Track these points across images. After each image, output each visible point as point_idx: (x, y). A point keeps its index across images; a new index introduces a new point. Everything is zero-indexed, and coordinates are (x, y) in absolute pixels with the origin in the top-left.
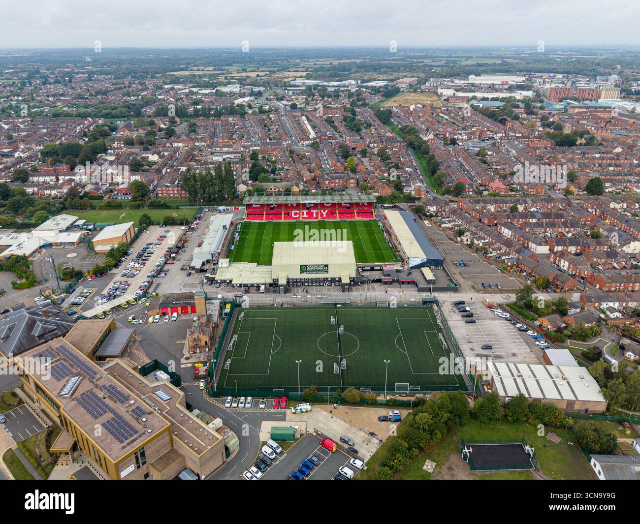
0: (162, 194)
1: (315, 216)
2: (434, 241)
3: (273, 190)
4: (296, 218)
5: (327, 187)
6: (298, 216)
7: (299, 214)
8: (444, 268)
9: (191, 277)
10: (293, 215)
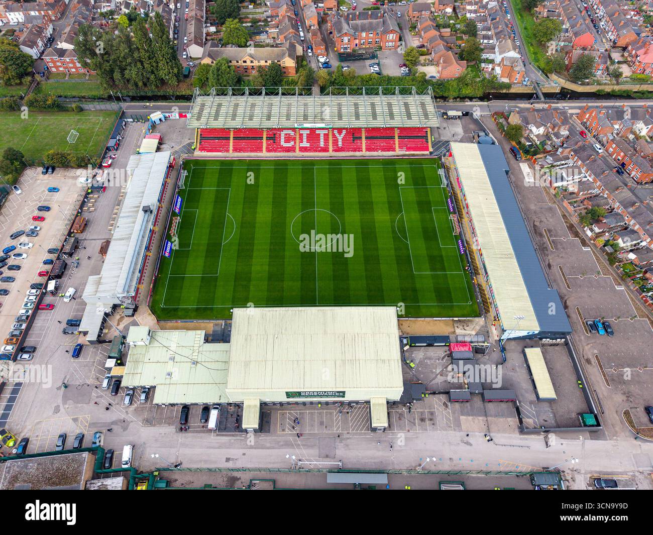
0: (57, 67)
1: (322, 144)
2: (541, 235)
3: (249, 63)
4: (288, 150)
5: (346, 48)
6: (292, 143)
7: (294, 139)
8: (566, 344)
9: (81, 359)
10: (283, 143)
